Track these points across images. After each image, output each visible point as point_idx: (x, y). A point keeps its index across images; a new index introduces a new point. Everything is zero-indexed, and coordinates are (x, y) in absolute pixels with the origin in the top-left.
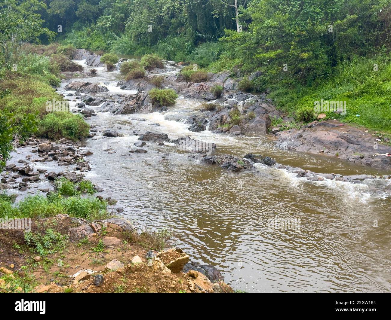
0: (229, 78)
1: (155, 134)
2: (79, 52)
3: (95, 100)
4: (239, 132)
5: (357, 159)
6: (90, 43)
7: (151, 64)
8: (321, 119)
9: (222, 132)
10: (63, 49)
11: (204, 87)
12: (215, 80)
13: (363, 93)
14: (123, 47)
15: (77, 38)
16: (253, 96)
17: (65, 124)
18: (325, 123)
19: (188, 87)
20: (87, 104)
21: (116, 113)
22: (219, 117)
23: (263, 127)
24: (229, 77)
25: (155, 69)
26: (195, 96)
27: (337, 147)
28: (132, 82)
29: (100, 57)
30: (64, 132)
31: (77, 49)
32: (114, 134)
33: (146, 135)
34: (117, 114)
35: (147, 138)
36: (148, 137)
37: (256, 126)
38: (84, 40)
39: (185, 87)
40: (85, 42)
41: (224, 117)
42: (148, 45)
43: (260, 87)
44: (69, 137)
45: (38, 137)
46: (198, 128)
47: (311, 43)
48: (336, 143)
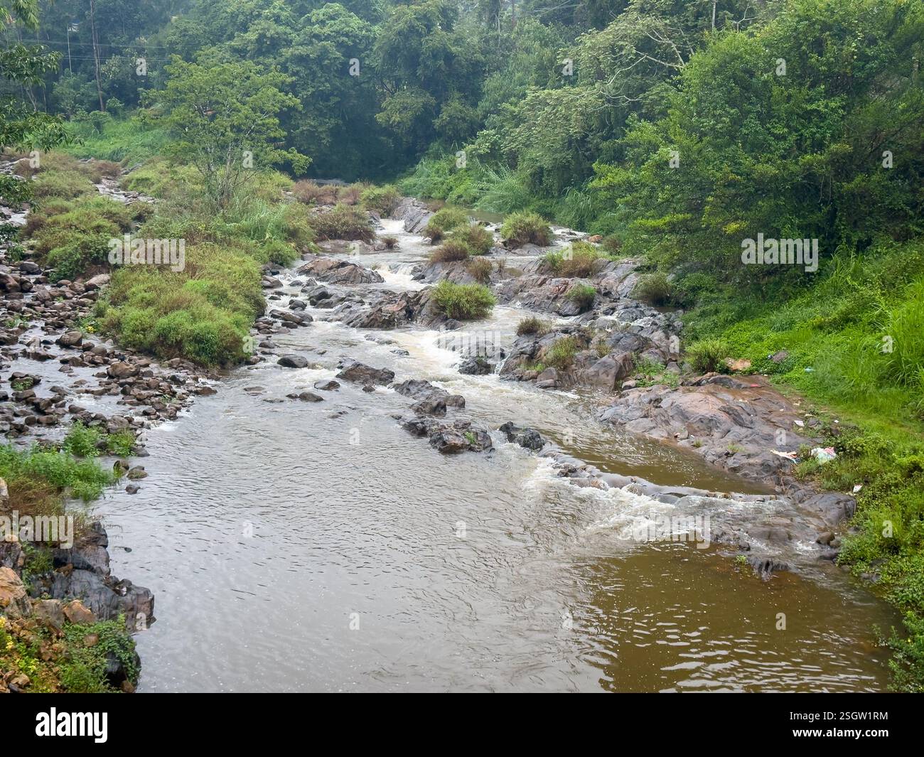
0: (635, 273)
1: (367, 369)
2: (404, 202)
3: (331, 296)
4: (550, 381)
5: (720, 457)
6: (451, 187)
7: (519, 235)
8: (737, 370)
9: (520, 379)
10: (372, 196)
11: (569, 287)
12: (605, 275)
13: (847, 320)
14: (503, 197)
15: (428, 176)
16: (655, 313)
17: (192, 331)
18: (725, 378)
19: (541, 285)
20: (313, 304)
21: (351, 324)
22: (528, 349)
23: (609, 377)
24: (636, 270)
25: (525, 246)
26: (543, 305)
27: (710, 429)
28: (439, 268)
29: (433, 215)
30: (188, 347)
31: (401, 198)
32: (296, 363)
33: (351, 370)
34: (353, 326)
35: (352, 376)
36: (355, 373)
37: (597, 374)
38: (440, 179)
39: (534, 286)
40: (443, 184)
41: (543, 349)
42: (553, 197)
43: (686, 295)
44: (198, 358)
45: (139, 352)
46: (476, 367)
47: (760, 203)
48: (711, 420)
